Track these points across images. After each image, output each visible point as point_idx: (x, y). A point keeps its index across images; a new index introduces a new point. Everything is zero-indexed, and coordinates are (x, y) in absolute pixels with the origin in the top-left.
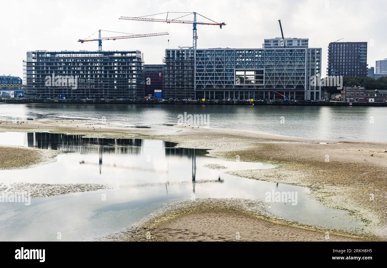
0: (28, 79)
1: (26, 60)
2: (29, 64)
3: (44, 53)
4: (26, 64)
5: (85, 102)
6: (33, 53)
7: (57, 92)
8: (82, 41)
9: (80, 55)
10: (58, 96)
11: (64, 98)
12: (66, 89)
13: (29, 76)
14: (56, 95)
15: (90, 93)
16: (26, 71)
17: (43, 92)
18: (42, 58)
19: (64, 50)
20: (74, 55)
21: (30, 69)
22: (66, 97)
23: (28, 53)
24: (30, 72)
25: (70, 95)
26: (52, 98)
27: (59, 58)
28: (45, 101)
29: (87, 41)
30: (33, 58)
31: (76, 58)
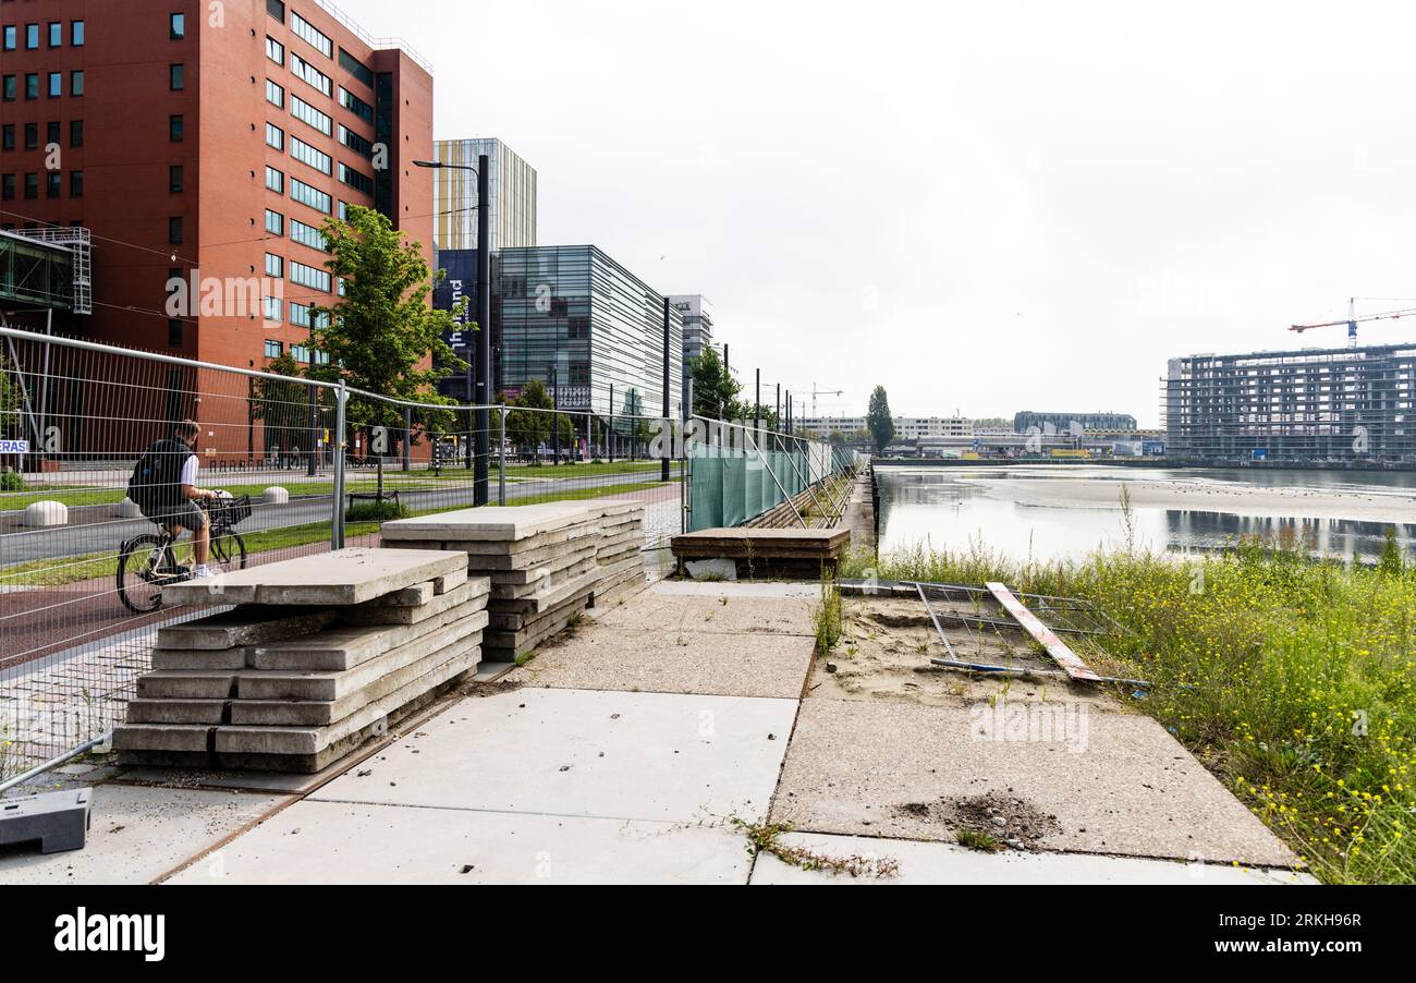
0: (1169, 415)
1: (1166, 377)
2: (1173, 385)
3: (1208, 359)
4: (1165, 385)
5: (1323, 466)
6: (1186, 361)
7: (1242, 444)
8: (1300, 329)
9: (1302, 360)
10: (1245, 452)
11: (1263, 457)
12: (1266, 437)
13: (1173, 410)
14: (1239, 452)
15: (1329, 446)
16: (1165, 400)
17: (1206, 445)
18: (1203, 370)
19: (1259, 350)
20: (1286, 360)
21: (1174, 394)
22: (1266, 456)
23: (1170, 361)
24: (1175, 400)
25: (1274, 451)
26: (1229, 456)
27: (1245, 369)
28: (1216, 464)
29: (1313, 327)
30: (1184, 372)
31: (1293, 367)
